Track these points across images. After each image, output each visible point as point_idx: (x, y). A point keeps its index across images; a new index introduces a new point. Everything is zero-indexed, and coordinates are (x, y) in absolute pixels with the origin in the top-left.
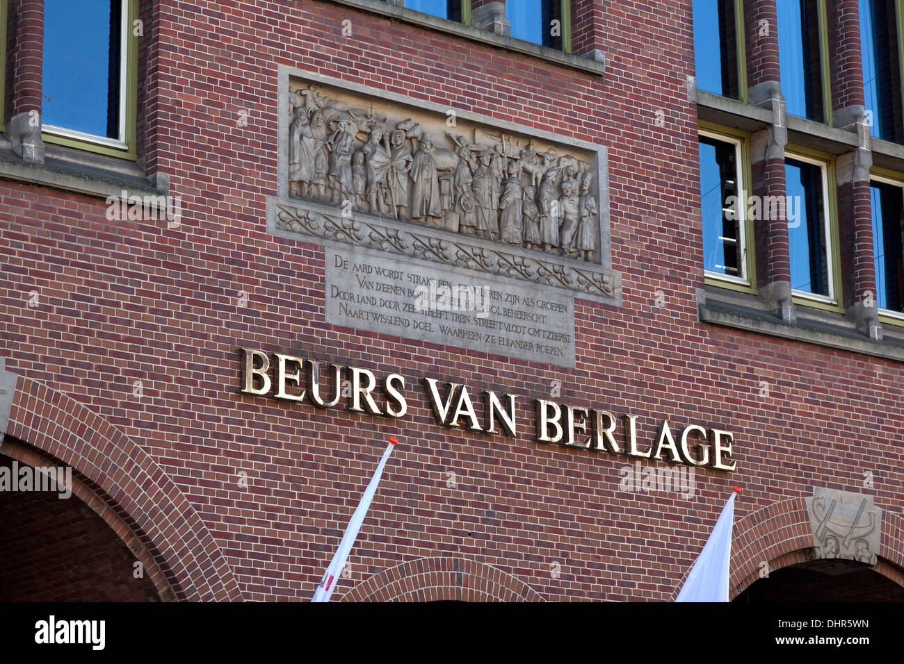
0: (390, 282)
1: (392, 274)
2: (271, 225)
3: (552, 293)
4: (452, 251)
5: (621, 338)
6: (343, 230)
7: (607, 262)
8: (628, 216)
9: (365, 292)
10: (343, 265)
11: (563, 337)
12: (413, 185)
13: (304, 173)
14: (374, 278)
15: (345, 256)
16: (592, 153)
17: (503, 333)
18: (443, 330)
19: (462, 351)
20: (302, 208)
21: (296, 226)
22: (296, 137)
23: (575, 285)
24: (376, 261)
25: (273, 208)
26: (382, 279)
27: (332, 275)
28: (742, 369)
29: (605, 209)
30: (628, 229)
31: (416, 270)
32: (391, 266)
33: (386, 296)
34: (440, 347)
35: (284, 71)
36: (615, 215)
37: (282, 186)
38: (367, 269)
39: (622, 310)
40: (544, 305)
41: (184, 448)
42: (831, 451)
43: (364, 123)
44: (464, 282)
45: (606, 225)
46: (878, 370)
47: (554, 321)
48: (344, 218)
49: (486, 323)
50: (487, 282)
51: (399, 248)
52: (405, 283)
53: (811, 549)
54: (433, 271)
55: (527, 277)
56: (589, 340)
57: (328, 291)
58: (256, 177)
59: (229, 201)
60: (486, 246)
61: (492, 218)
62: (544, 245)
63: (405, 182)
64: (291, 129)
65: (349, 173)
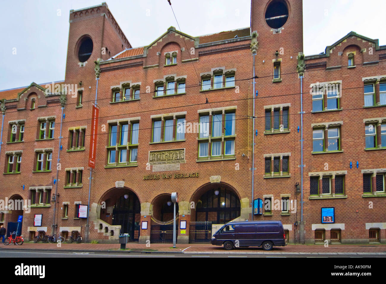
3: (178, 163)
4: (166, 162)
5: (186, 166)
7: (184, 159)
9: (156, 168)
11: (179, 168)
12: (163, 158)
13: (151, 160)
15: (155, 166)
16: (183, 149)
17: (171, 169)
19: (167, 171)
23: (181, 162)
28: (202, 166)
29: (185, 154)
30: (187, 155)
31: (162, 165)
32: (159, 165)
33: (159, 168)
34: (164, 171)
35: (149, 151)
37: (149, 161)
38: (157, 166)
39: (186, 163)
41: (139, 185)
42: (214, 172)
43: (158, 153)
44: (167, 165)
45: (185, 156)
46: (222, 162)
47: (177, 166)
48: (155, 162)
49: (169, 168)
50: (170, 164)
51: (160, 163)
52: (161, 167)
53: (210, 182)
54: (164, 165)
55: (175, 163)
56: (182, 167)
57: (153, 169)
58: (146, 161)
59: (143, 164)
60: (170, 161)
61: (171, 159)
62: (177, 159)
63: (162, 158)
64: (150, 156)
65: (156, 158)
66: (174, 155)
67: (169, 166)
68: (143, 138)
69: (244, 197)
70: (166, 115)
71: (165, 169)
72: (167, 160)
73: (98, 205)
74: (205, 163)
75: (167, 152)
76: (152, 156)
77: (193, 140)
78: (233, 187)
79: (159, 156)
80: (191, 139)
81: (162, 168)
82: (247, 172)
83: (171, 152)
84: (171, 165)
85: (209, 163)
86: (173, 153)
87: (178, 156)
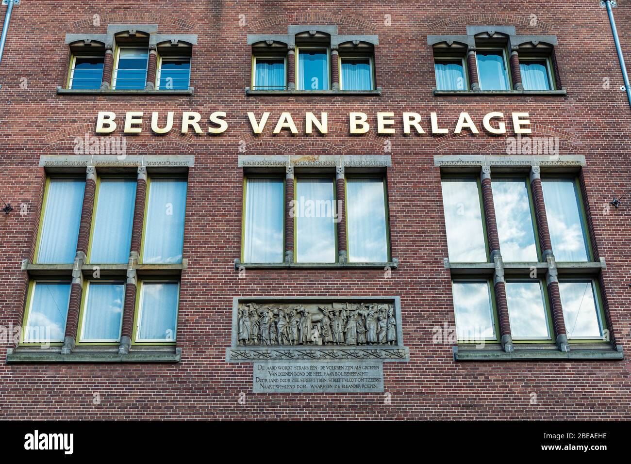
0: (286, 371)
1: (286, 368)
2: (228, 359)
3: (371, 362)
4: (318, 354)
5: (410, 375)
6: (263, 355)
7: (401, 343)
8: (412, 322)
9: (272, 377)
10: (263, 368)
11: (378, 380)
12: (299, 330)
14: (277, 371)
15: (263, 365)
16: (391, 302)
17: (344, 383)
18: (312, 386)
19: (322, 394)
20: (242, 349)
21: (240, 357)
22: (241, 323)
23: (384, 356)
24: (278, 364)
25: (229, 353)
26: (281, 371)
27: (257, 373)
28: (482, 378)
29: (399, 321)
30: (411, 328)
31: (298, 364)
32: (286, 365)
33: (283, 378)
34: (311, 394)
35: (236, 299)
36: (405, 322)
37: (234, 342)
38: (274, 368)
39: (409, 363)
40: (366, 368)
43: (276, 311)
44: (323, 365)
45: (400, 328)
46: (568, 365)
47: (372, 373)
48: (263, 350)
49: (335, 380)
50: (336, 363)
51: (290, 357)
52: (293, 370)
54: (307, 364)
55: (358, 357)
56: (391, 379)
57: (254, 380)
58: (221, 341)
59: (208, 352)
60: (336, 348)
61: (339, 337)
62: (368, 343)
63: (295, 330)
64: (239, 320)
65: (267, 331)
66: (352, 324)
67: (334, 368)
68: (206, 242)
70: (303, 160)
71: (314, 384)
74: (494, 365)
75: (313, 308)
76: (247, 319)
77: (428, 267)
79: (281, 323)
80: (418, 263)
81: (300, 377)
83: (337, 307)
84: (339, 368)
85: (510, 365)
86: (344, 314)
87: (372, 327)
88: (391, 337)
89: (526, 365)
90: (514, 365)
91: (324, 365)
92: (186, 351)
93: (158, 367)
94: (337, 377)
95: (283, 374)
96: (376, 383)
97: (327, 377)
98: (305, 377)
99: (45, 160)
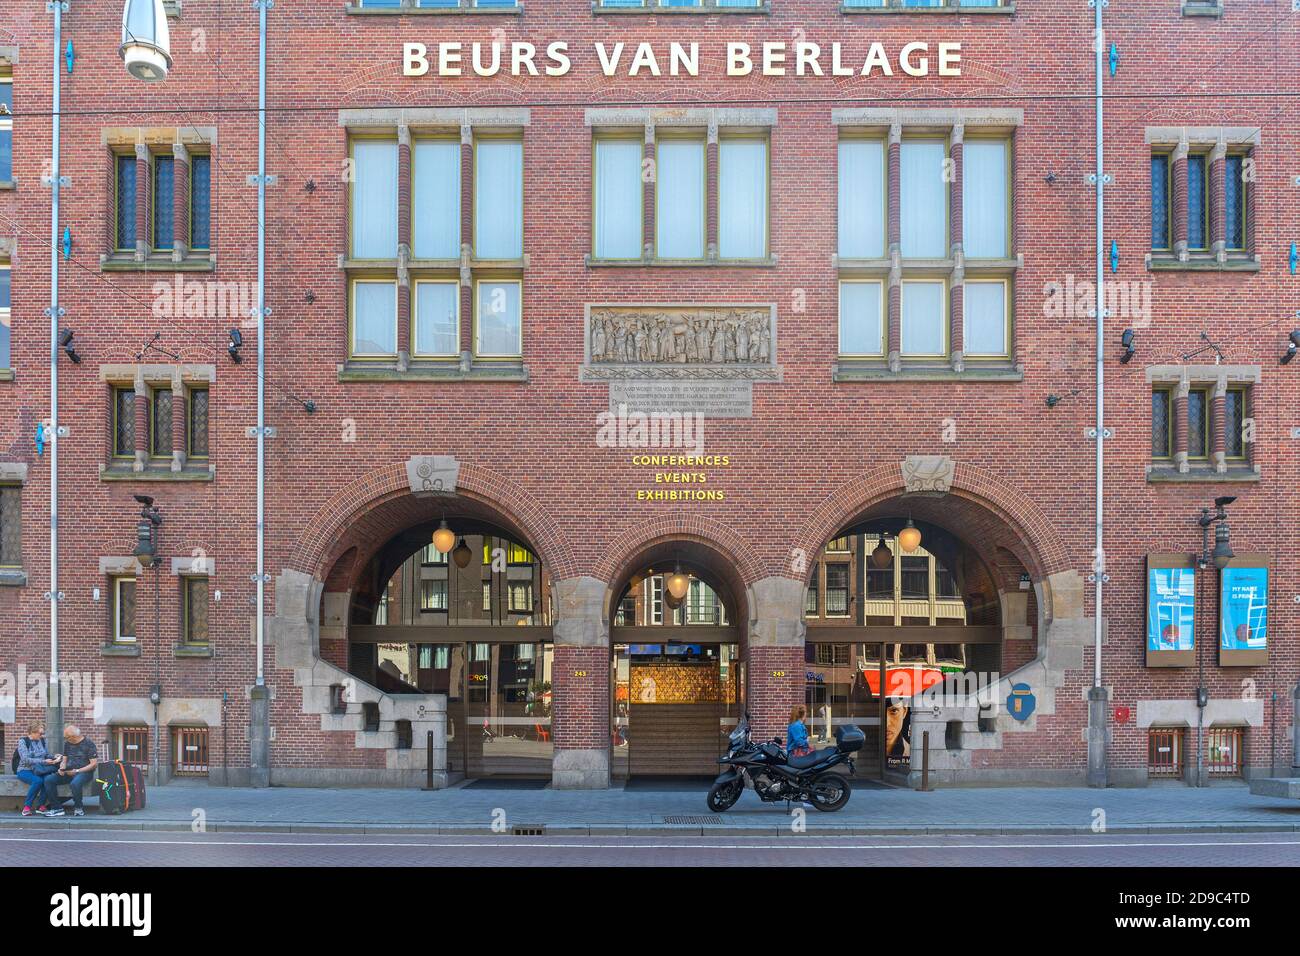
0: (646, 393)
1: (645, 389)
2: (581, 378)
3: (740, 383)
4: (681, 372)
5: (782, 398)
6: (619, 373)
7: (774, 361)
8: (789, 336)
9: (630, 400)
10: (619, 389)
11: (746, 403)
12: (659, 344)
13: (599, 351)
14: (635, 392)
15: (620, 385)
16: (767, 309)
17: (709, 407)
18: (674, 410)
20: (597, 367)
21: (594, 376)
22: (594, 335)
23: (755, 376)
24: (636, 384)
25: (582, 370)
26: (640, 392)
27: (613, 395)
28: (862, 402)
29: (774, 334)
30: (787, 342)
31: (658, 385)
32: (646, 385)
33: (642, 400)
35: (588, 305)
36: (780, 336)
37: (587, 358)
38: (632, 389)
39: (783, 384)
40: (734, 389)
41: (538, 481)
42: (922, 435)
43: (633, 322)
44: (686, 386)
45: (774, 343)
46: (959, 388)
47: (740, 396)
48: (619, 368)
49: (699, 403)
50: (700, 384)
51: (650, 376)
52: (653, 392)
53: (903, 488)
54: (669, 384)
55: (725, 377)
56: (762, 402)
57: (610, 403)
58: (573, 358)
59: (559, 371)
60: (701, 367)
61: (705, 352)
63: (655, 344)
64: (592, 332)
65: (624, 346)
66: (720, 336)
67: (698, 389)
68: (551, 231)
69: (1062, 566)
70: (665, 116)
72: (683, 359)
73: (311, 586)
74: (876, 387)
75: (677, 315)
76: (601, 330)
77: (813, 266)
78: (1007, 514)
79: (639, 336)
80: (802, 259)
81: (660, 400)
82: (1075, 446)
83: (704, 315)
84: (704, 389)
85: (894, 387)
86: (711, 325)
87: (742, 340)
88: (763, 353)
89: (911, 387)
90: (899, 387)
91: (689, 385)
92: (533, 368)
93: (504, 387)
94: (702, 400)
95: (643, 396)
96: (744, 407)
97: (690, 400)
98: (666, 400)
99: (345, 117)
